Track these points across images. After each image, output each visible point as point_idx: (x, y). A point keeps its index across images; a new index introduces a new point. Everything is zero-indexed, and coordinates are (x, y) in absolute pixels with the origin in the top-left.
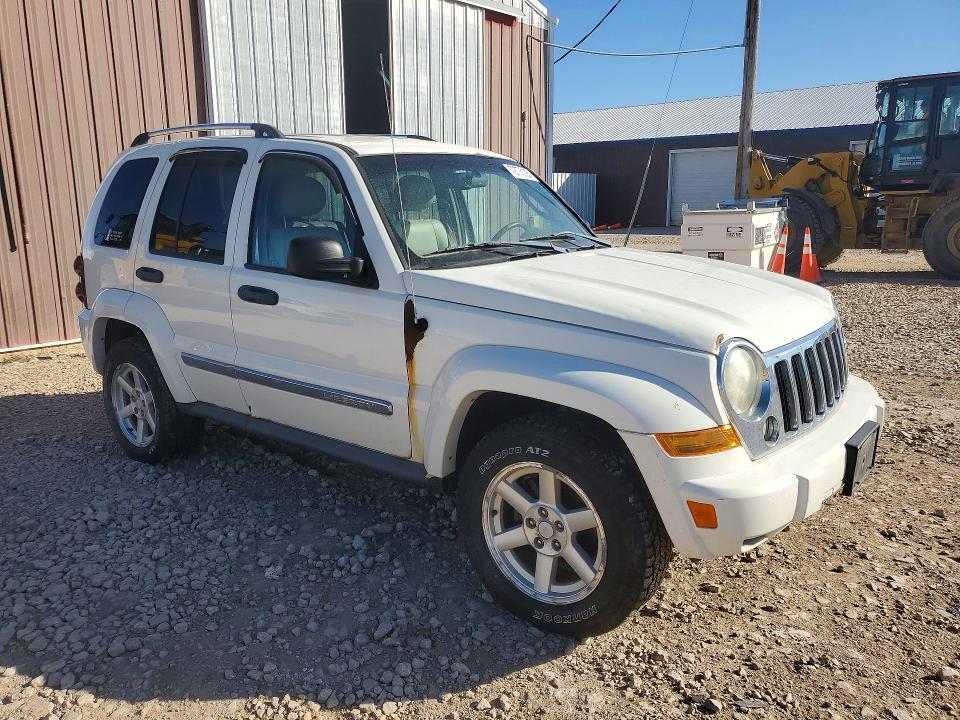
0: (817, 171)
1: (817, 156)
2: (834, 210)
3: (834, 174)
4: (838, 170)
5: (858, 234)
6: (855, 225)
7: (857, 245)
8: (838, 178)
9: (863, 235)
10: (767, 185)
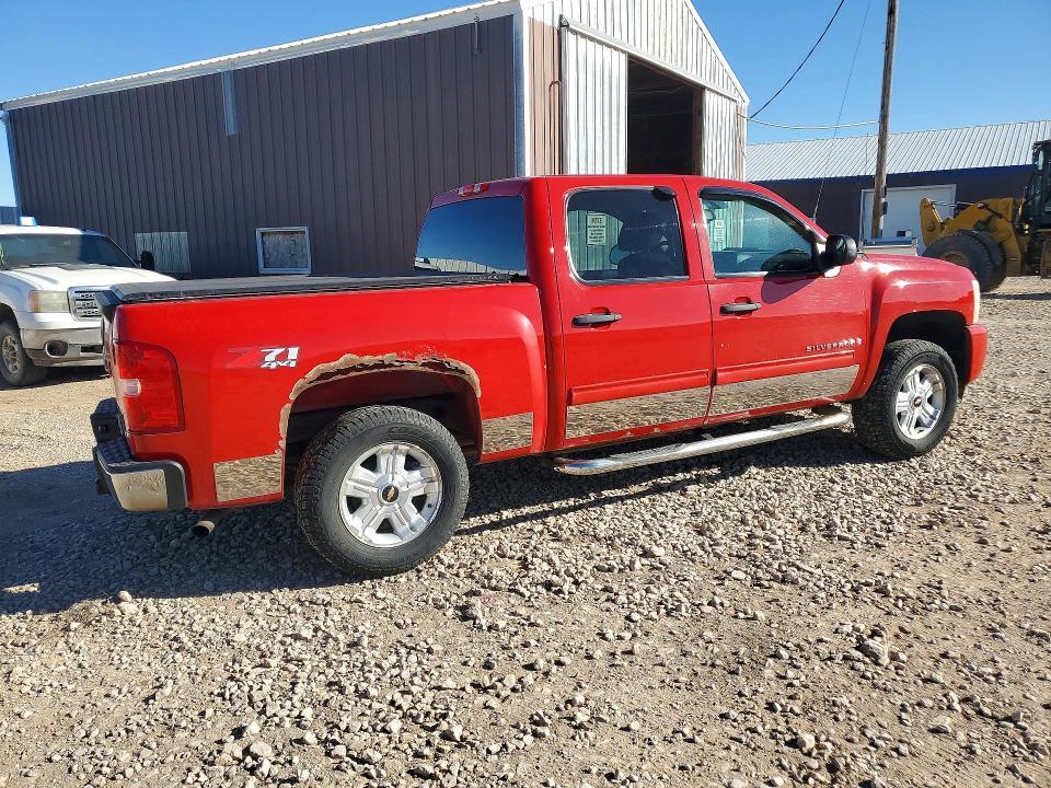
0: (984, 215)
1: (987, 201)
2: (1001, 245)
3: (1000, 216)
4: (1004, 213)
5: (1023, 264)
6: (1020, 256)
7: (1022, 273)
8: (1003, 220)
9: (1026, 266)
10: (939, 227)
